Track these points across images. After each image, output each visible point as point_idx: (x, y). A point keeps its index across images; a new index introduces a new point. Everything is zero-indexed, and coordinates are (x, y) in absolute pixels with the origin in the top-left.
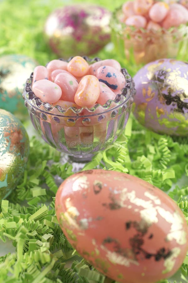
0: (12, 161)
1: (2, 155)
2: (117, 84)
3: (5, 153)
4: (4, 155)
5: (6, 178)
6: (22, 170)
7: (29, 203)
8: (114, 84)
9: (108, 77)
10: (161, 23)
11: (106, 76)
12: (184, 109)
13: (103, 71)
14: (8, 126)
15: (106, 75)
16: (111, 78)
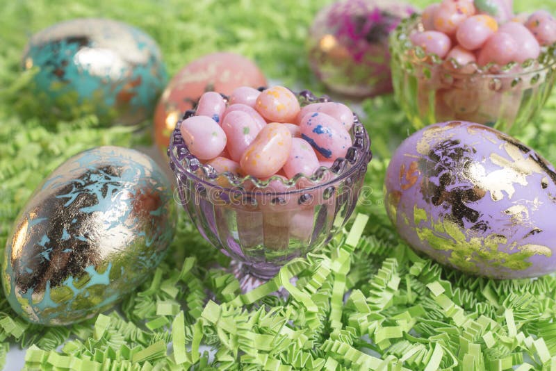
0: (126, 243)
1: (110, 228)
2: (331, 150)
3: (115, 227)
4: (112, 229)
5: (109, 270)
6: (145, 263)
7: (147, 325)
8: (326, 148)
9: (316, 133)
10: (476, 52)
11: (314, 131)
12: (464, 219)
13: (310, 120)
14: (134, 182)
15: (313, 129)
16: (321, 135)
